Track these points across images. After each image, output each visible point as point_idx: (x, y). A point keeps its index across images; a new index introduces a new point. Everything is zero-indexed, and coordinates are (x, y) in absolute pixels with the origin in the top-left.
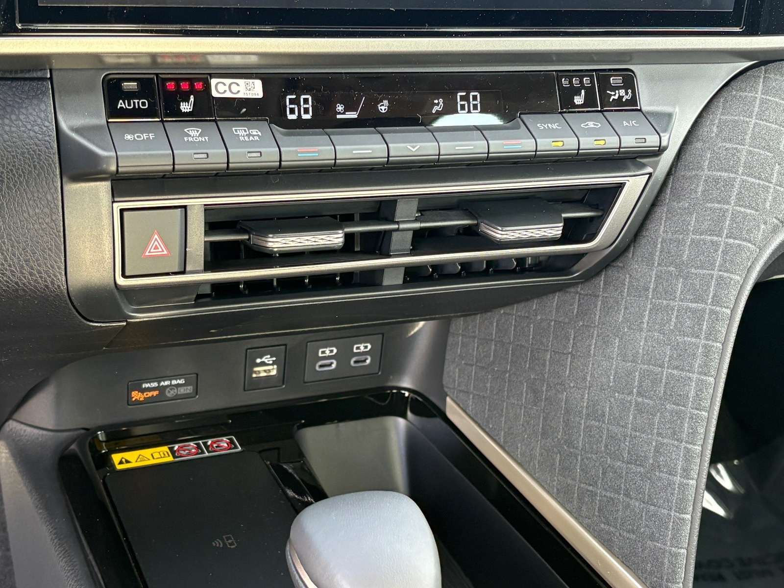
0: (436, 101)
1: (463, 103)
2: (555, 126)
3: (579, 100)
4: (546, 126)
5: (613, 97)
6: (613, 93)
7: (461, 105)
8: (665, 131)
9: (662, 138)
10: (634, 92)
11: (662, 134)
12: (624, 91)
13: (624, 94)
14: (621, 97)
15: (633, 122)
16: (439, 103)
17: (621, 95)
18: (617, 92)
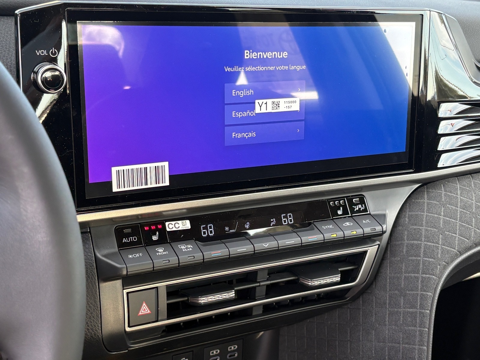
0: (272, 220)
1: (285, 219)
2: (331, 227)
3: (340, 212)
4: (327, 227)
5: (356, 209)
6: (355, 207)
7: (284, 220)
8: (384, 224)
9: (383, 227)
10: (365, 206)
11: (383, 225)
12: (360, 205)
13: (361, 207)
14: (360, 209)
15: (368, 220)
16: (273, 221)
17: (359, 207)
18: (357, 206)
